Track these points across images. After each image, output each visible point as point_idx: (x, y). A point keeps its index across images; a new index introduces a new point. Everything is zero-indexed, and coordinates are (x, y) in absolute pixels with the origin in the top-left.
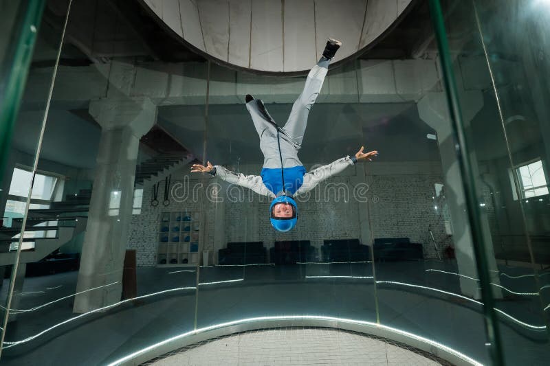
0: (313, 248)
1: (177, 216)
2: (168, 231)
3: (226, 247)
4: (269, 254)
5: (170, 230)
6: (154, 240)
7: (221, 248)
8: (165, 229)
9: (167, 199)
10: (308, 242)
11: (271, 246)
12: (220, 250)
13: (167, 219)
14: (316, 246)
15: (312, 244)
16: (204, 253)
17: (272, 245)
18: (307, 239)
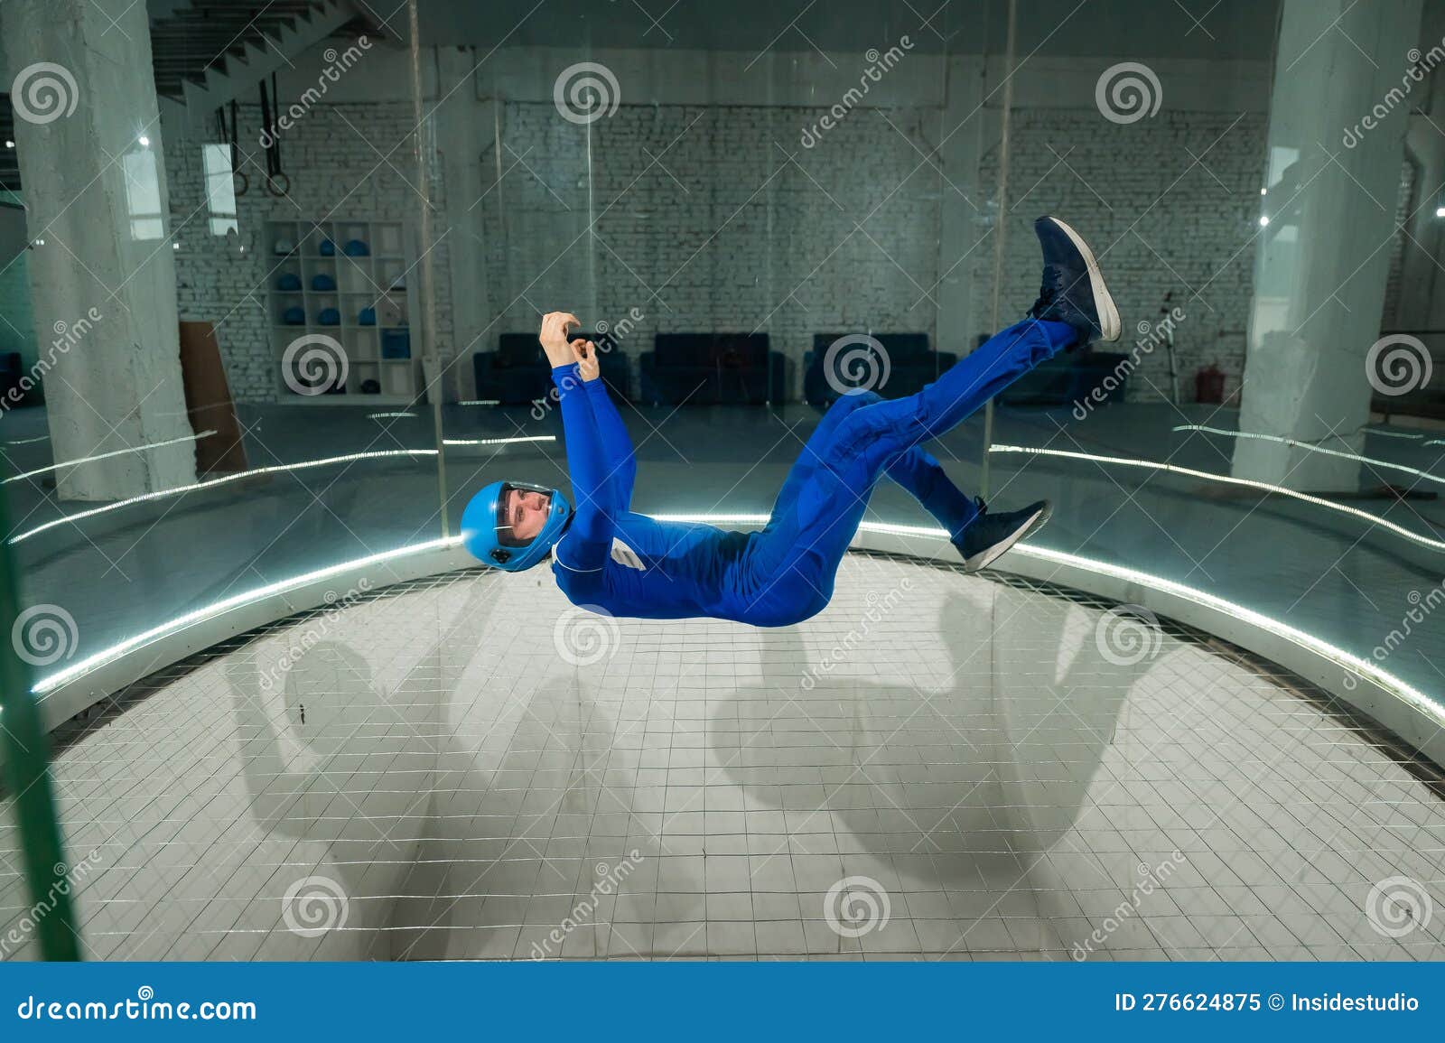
0: (780, 358)
1: (320, 234)
2: (299, 287)
3: (496, 347)
4: (636, 370)
5: (304, 285)
6: (254, 320)
7: (481, 349)
8: (286, 284)
9: (278, 172)
10: (763, 339)
11: (643, 350)
12: (479, 358)
13: (289, 248)
14: (789, 354)
15: (774, 346)
16: (425, 364)
17: (646, 346)
18: (758, 329)
